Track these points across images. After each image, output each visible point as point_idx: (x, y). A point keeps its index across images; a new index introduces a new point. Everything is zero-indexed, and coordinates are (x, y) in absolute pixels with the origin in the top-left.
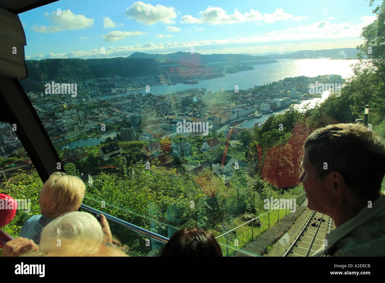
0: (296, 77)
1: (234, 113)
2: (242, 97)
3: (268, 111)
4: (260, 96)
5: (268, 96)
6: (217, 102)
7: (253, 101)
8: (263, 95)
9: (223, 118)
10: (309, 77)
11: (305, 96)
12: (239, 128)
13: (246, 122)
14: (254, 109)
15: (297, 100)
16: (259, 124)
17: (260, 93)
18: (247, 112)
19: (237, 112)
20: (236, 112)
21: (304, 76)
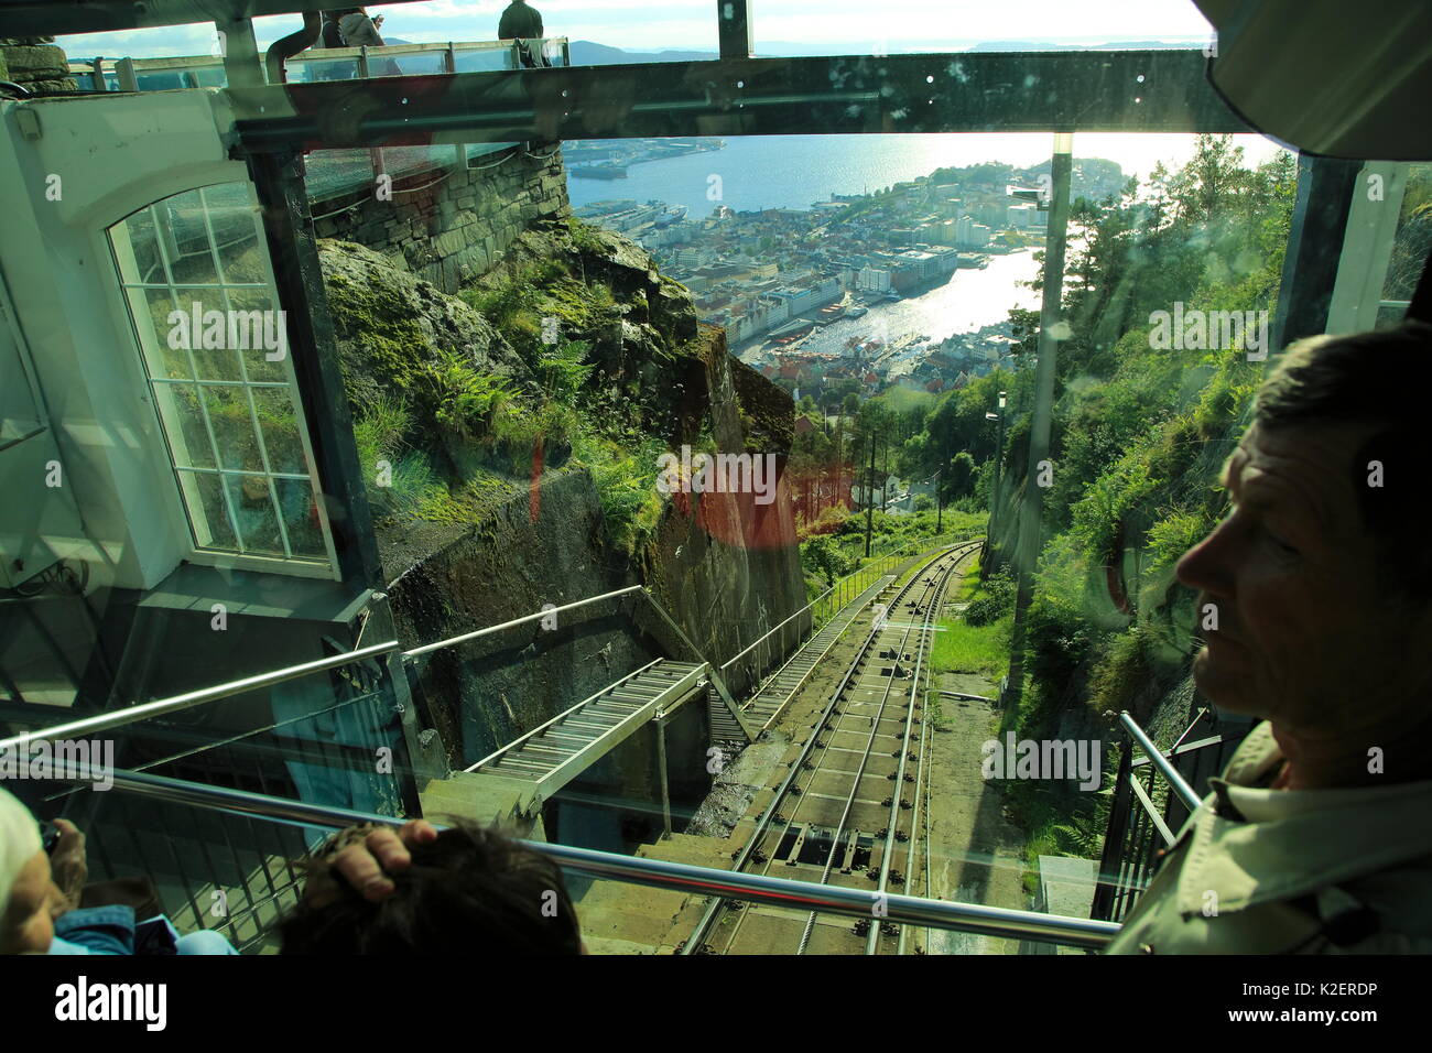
0: (973, 166)
1: (778, 301)
2: (799, 243)
3: (883, 293)
4: (855, 238)
5: (882, 238)
6: (717, 259)
7: (834, 256)
8: (864, 236)
9: (746, 319)
10: (1015, 168)
11: (1000, 241)
12: (799, 352)
13: (817, 332)
14: (841, 288)
15: (976, 255)
16: (861, 341)
17: (854, 225)
18: (817, 298)
19: (788, 297)
20: (784, 300)
21: (999, 161)
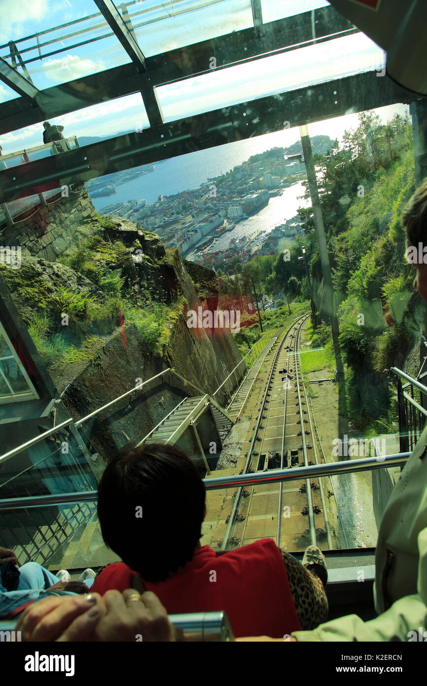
0: (266, 151)
1: (196, 231)
2: (198, 203)
3: (240, 216)
5: (234, 193)
6: (165, 219)
7: (215, 205)
8: (226, 194)
9: (184, 242)
10: (284, 148)
11: (285, 181)
12: (210, 251)
14: (222, 219)
15: (276, 190)
16: (236, 240)
18: (213, 225)
19: (200, 229)
20: (198, 230)
